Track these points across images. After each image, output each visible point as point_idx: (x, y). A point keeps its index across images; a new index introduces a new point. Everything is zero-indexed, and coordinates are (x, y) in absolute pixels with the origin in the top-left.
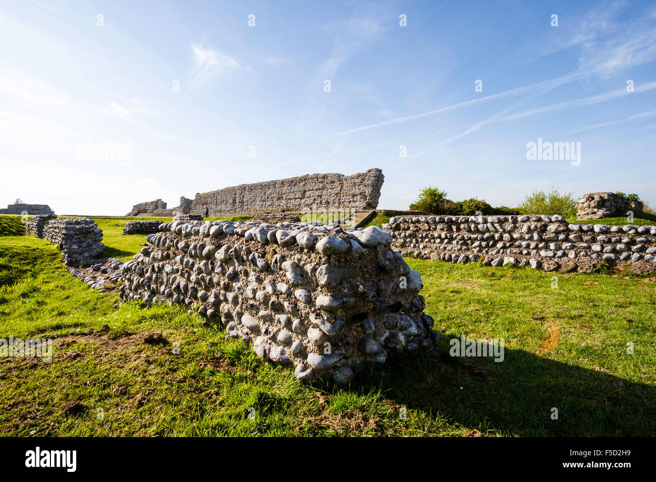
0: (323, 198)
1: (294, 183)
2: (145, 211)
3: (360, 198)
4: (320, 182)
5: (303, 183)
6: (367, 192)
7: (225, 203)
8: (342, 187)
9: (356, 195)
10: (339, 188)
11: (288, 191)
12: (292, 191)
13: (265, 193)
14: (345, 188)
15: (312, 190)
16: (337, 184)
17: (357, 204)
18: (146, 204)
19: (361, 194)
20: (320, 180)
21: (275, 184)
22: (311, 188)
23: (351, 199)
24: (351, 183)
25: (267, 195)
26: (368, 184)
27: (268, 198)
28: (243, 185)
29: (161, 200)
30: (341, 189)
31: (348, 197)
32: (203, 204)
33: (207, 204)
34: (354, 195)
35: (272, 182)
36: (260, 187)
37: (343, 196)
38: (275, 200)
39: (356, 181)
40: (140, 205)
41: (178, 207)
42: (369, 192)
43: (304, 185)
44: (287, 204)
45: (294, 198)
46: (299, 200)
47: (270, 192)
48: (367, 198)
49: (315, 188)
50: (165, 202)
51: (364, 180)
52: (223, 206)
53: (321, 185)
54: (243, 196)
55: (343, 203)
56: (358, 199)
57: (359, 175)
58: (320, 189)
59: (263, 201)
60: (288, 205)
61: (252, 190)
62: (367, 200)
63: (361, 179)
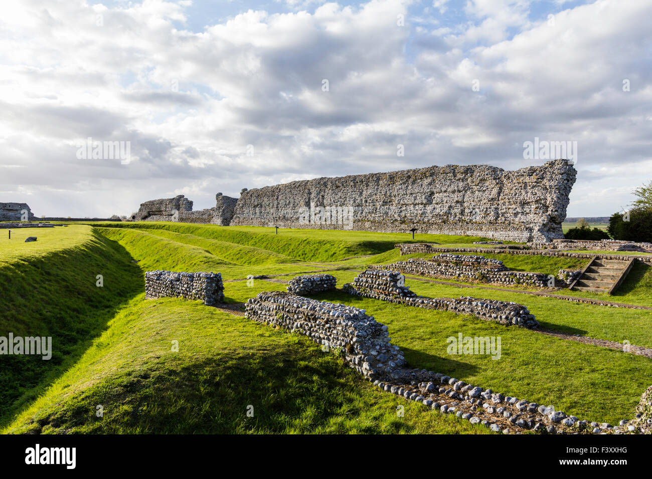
0: (465, 204)
1: (411, 180)
2: (159, 212)
3: (537, 208)
4: (459, 180)
5: (429, 180)
6: (549, 199)
7: (291, 205)
8: (501, 189)
9: (529, 203)
10: (495, 191)
11: (401, 192)
12: (409, 192)
13: (361, 193)
14: (506, 190)
15: (445, 191)
16: (490, 183)
17: (531, 217)
18: (161, 202)
19: (537, 202)
20: (459, 176)
21: (378, 179)
22: (443, 189)
23: (519, 210)
24: (518, 183)
25: (364, 196)
26: (551, 187)
27: (366, 201)
28: (322, 179)
29: (184, 196)
30: (499, 194)
31: (514, 206)
32: (255, 207)
33: (261, 206)
34: (524, 204)
35: (372, 175)
36: (352, 183)
37: (504, 204)
38: (378, 205)
39: (527, 179)
40: (152, 203)
41: (213, 209)
42: (552, 199)
43: (430, 184)
44: (401, 212)
45: (413, 204)
46: (422, 206)
47: (370, 191)
48: (550, 209)
49: (450, 189)
50: (190, 199)
51: (543, 178)
52: (289, 211)
53: (461, 184)
54: (323, 196)
55: (502, 216)
56: (532, 209)
57: (532, 171)
58: (459, 191)
59: (358, 206)
60: (403, 214)
61: (337, 187)
62: (549, 212)
63: (538, 177)
